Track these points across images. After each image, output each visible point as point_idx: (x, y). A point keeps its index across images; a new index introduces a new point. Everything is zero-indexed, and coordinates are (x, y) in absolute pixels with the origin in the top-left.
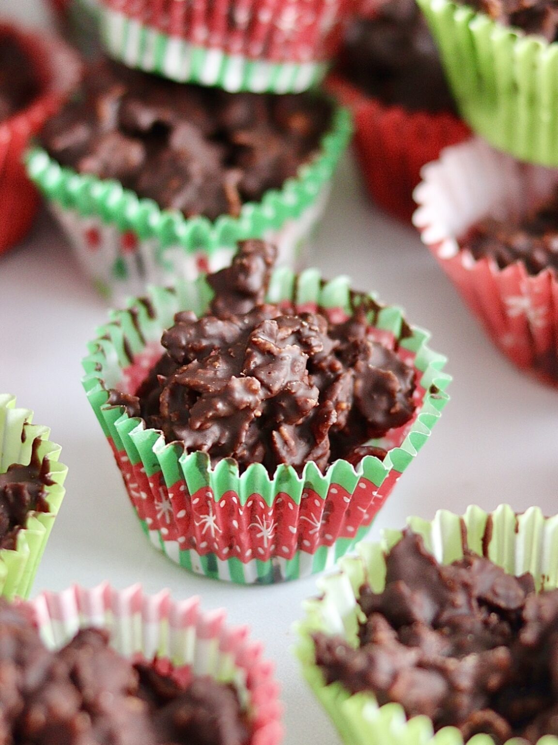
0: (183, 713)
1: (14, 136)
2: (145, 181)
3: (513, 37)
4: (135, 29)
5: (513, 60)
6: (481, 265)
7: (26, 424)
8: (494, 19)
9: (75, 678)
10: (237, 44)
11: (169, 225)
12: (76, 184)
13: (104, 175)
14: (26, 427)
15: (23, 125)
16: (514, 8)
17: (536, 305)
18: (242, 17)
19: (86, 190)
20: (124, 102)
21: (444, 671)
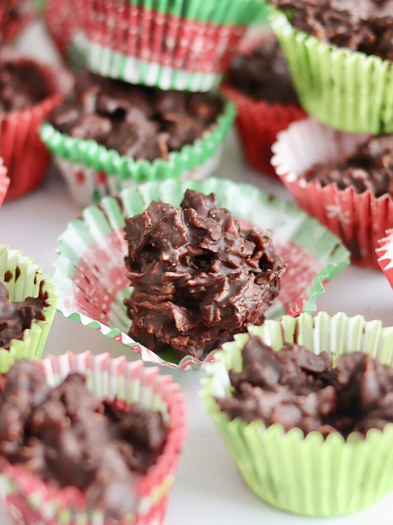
0: (127, 422)
1: (34, 117)
2: (111, 141)
3: (331, 50)
4: (107, 52)
5: (331, 65)
6: (311, 185)
7: (37, 273)
8: (319, 40)
9: (63, 399)
10: (168, 60)
11: (125, 165)
12: (69, 143)
13: (87, 137)
14: (37, 274)
15: (39, 111)
16: (332, 34)
17: (343, 210)
18: (171, 43)
19: (76, 146)
20: (99, 96)
21: (298, 405)
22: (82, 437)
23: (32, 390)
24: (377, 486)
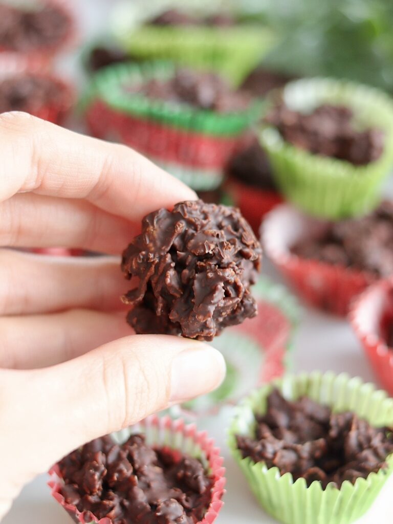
0: (180, 473)
21: (295, 450)
22: (148, 487)
23: (106, 453)
24: (349, 515)
